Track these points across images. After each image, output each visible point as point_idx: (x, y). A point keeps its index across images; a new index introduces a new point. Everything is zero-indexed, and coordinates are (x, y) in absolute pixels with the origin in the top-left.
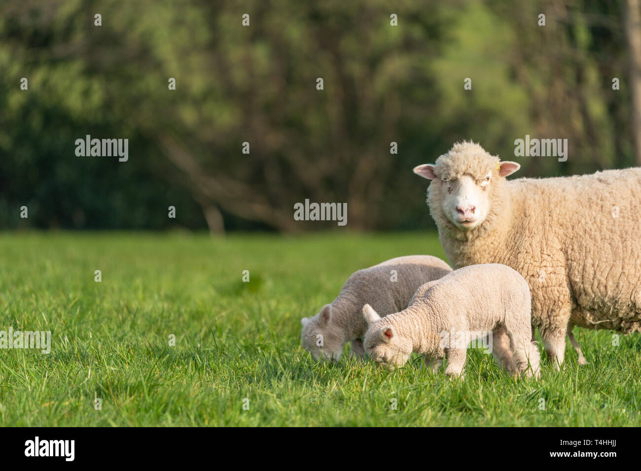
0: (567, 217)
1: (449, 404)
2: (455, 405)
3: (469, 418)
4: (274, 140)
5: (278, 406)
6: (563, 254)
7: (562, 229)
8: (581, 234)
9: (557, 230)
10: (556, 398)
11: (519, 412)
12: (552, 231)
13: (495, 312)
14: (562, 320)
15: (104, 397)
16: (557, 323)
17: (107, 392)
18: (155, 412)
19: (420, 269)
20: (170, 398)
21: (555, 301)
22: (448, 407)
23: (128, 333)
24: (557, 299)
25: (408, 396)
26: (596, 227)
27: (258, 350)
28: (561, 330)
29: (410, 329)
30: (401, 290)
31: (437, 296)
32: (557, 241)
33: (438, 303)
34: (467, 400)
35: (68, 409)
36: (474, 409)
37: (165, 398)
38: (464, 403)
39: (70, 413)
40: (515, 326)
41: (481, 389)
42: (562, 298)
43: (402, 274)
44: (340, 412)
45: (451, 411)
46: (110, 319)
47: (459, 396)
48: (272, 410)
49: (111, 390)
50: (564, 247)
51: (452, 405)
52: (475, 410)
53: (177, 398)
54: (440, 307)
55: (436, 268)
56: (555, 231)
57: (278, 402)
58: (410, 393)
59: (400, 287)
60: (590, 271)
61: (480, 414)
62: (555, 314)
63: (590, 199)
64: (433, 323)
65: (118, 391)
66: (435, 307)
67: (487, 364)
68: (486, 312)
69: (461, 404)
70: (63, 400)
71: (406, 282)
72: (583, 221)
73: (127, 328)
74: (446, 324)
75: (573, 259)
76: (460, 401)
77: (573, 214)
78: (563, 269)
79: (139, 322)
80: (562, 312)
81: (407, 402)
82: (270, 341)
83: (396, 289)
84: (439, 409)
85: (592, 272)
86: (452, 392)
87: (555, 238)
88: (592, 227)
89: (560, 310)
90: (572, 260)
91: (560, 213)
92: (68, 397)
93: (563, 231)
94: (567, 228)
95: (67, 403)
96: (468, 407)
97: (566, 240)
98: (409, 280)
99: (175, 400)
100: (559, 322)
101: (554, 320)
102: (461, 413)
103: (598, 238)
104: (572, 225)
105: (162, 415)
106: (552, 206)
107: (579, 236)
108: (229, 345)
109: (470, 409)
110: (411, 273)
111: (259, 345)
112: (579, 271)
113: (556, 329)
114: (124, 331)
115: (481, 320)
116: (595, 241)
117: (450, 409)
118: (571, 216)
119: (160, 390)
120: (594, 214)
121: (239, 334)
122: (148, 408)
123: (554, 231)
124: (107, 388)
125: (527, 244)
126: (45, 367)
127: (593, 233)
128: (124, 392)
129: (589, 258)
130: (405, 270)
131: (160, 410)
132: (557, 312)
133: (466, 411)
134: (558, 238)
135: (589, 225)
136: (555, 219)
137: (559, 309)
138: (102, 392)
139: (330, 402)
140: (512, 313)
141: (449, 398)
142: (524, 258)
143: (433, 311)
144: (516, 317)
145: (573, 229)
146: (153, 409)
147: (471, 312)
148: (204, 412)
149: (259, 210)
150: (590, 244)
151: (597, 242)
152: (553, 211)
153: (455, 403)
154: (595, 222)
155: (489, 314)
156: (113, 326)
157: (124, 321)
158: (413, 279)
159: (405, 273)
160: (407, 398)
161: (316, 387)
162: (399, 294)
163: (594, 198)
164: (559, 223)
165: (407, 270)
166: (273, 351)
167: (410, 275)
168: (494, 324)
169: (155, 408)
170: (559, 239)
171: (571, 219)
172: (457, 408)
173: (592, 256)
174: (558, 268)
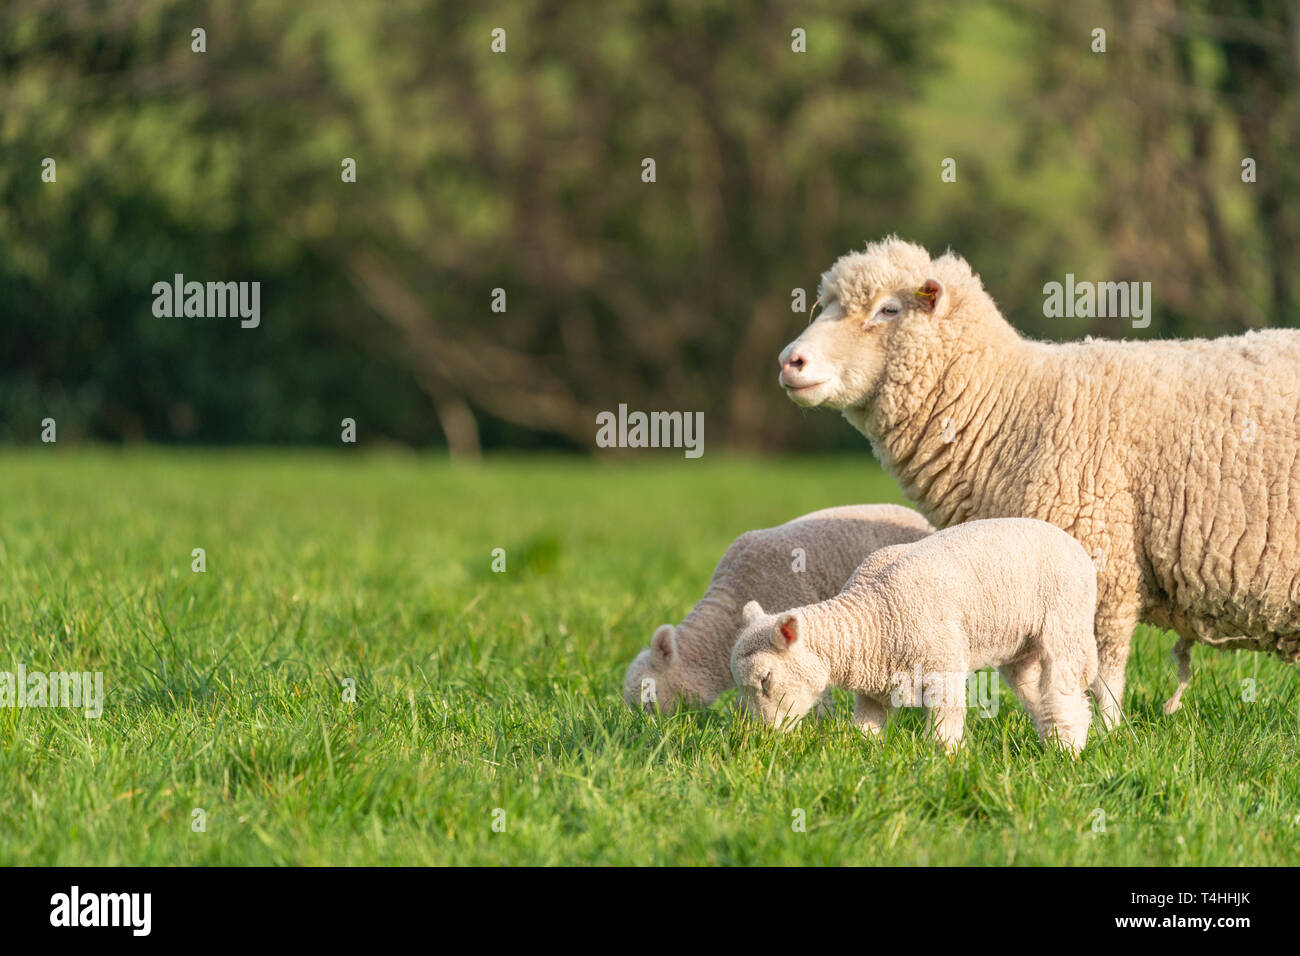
0: (1151, 429)
1: (943, 801)
2: (956, 803)
3: (984, 831)
4: (581, 266)
5: (596, 802)
6: (1133, 500)
7: (1136, 452)
8: (1177, 465)
9: (1124, 450)
10: (1158, 791)
11: (1085, 818)
12: (1113, 451)
13: (1024, 616)
14: (1121, 628)
15: (243, 782)
16: (1110, 633)
17: (248, 769)
18: (347, 812)
19: (871, 531)
20: (378, 782)
21: (1108, 585)
22: (941, 808)
23: (290, 652)
24: (1113, 581)
25: (860, 784)
26: (1214, 453)
27: (553, 689)
28: (1117, 651)
29: (831, 638)
30: (830, 573)
31: (901, 579)
32: (1119, 471)
33: (901, 594)
34: (980, 793)
35: (170, 804)
36: (994, 812)
37: (368, 782)
38: (973, 800)
39: (173, 812)
40: (1061, 644)
41: (1008, 771)
42: (1123, 580)
43: (833, 540)
44: (722, 816)
45: (947, 816)
46: (254, 623)
47: (964, 785)
48: (584, 810)
49: (257, 767)
50: (1136, 487)
51: (949, 803)
52: (996, 814)
53: (390, 784)
54: (904, 602)
55: (907, 529)
56: (1120, 451)
57: (596, 795)
58: (863, 778)
59: (827, 567)
60: (1194, 541)
61: (1006, 821)
62: (1108, 614)
63: (1209, 394)
64: (886, 634)
65: (271, 769)
66: (895, 602)
67: (1018, 722)
68: (1005, 615)
69: (967, 802)
70: (158, 787)
71: (842, 556)
72: (1185, 439)
73: (288, 642)
74: (914, 638)
75: (1156, 514)
76: (965, 796)
77: (1165, 424)
78: (1130, 529)
79: (311, 631)
80: (1122, 610)
81: (857, 796)
82: (578, 673)
83: (818, 570)
84: (923, 812)
85: (1198, 543)
86: (949, 777)
87: (1118, 466)
88: (1203, 452)
89: (1118, 607)
90: (1153, 516)
91: (1138, 419)
92: (171, 780)
93: (1139, 455)
94: (1147, 450)
95: (168, 792)
96: (981, 808)
97: (1143, 473)
98: (849, 555)
99: (388, 789)
100: (1115, 630)
101: (1103, 624)
102: (966, 821)
103: (1216, 474)
104: (1157, 445)
105: (362, 820)
106: (1122, 403)
107: (1172, 469)
108: (496, 679)
109: (985, 813)
110: (853, 539)
111: (555, 679)
112: (1167, 539)
113: (1107, 647)
114: (281, 649)
115: (994, 631)
116: (1209, 480)
117: (944, 813)
118: (1160, 427)
119: (357, 769)
120: (1213, 425)
121: (515, 657)
122: (333, 804)
123: (1116, 452)
124: (250, 763)
125: (1050, 467)
126: (122, 719)
127: (1205, 463)
128: (284, 771)
129: (1194, 513)
130: (840, 533)
131: (357, 808)
132: (1113, 608)
133: (976, 816)
134: (1124, 466)
135: (1198, 448)
136: (1124, 429)
137: (1116, 603)
138: (239, 771)
139: (701, 794)
140: (1058, 618)
141: (944, 789)
142: (1038, 493)
143: (890, 610)
144: (1065, 626)
145: (1160, 454)
146: (343, 806)
147: (972, 613)
148: (446, 812)
149: (548, 408)
150: (1198, 487)
151: (1214, 483)
152: (1122, 412)
153: (955, 800)
154: (1212, 442)
155: (1011, 620)
156: (260, 637)
157: (282, 628)
158: (856, 551)
159: (840, 539)
160: (857, 789)
161: (674, 765)
162: (824, 579)
163: (1219, 394)
164: (1131, 437)
165: (843, 532)
166: (585, 690)
167: (849, 544)
168: (1021, 640)
169: (347, 804)
170: (1126, 469)
171: (1158, 433)
172: (960, 809)
173: (1200, 511)
174: (1119, 525)
